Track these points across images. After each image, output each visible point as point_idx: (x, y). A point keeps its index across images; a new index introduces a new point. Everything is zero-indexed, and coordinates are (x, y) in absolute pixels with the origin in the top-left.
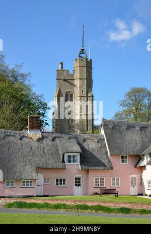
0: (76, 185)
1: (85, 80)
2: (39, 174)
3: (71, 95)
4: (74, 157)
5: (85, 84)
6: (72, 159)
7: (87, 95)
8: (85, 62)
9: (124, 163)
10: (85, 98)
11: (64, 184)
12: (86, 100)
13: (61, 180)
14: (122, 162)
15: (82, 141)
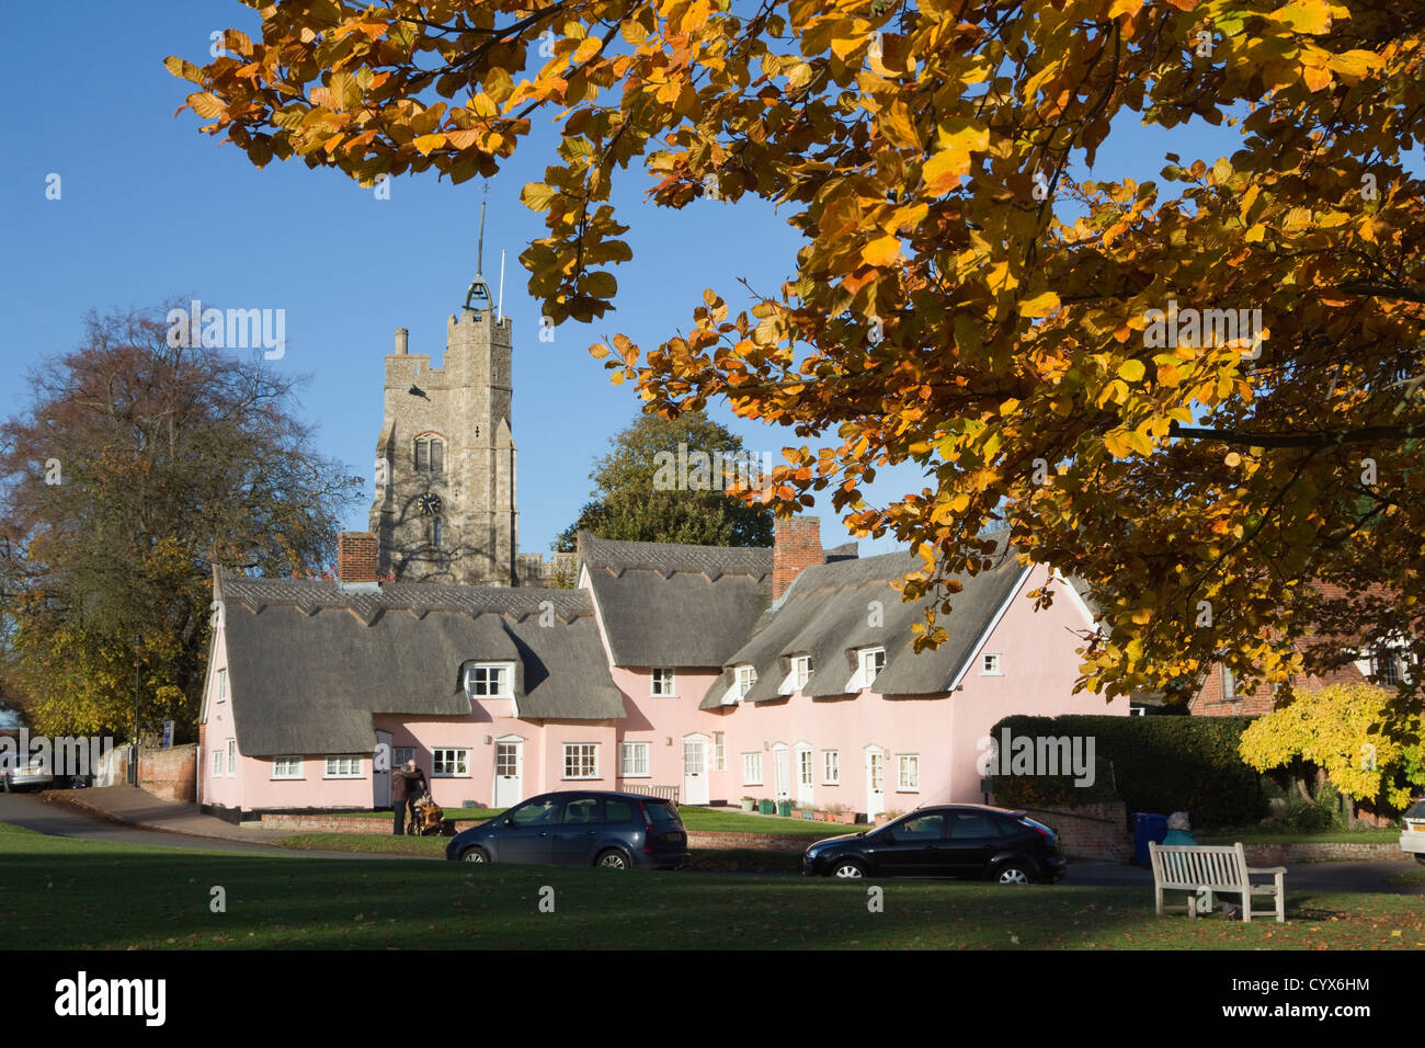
0: (501, 771)
1: (488, 391)
2: (380, 733)
3: (436, 446)
4: (494, 673)
5: (488, 406)
7: (493, 442)
8: (487, 329)
9: (662, 695)
10: (488, 452)
12: (488, 463)
13: (450, 755)
14: (655, 692)
15: (520, 622)
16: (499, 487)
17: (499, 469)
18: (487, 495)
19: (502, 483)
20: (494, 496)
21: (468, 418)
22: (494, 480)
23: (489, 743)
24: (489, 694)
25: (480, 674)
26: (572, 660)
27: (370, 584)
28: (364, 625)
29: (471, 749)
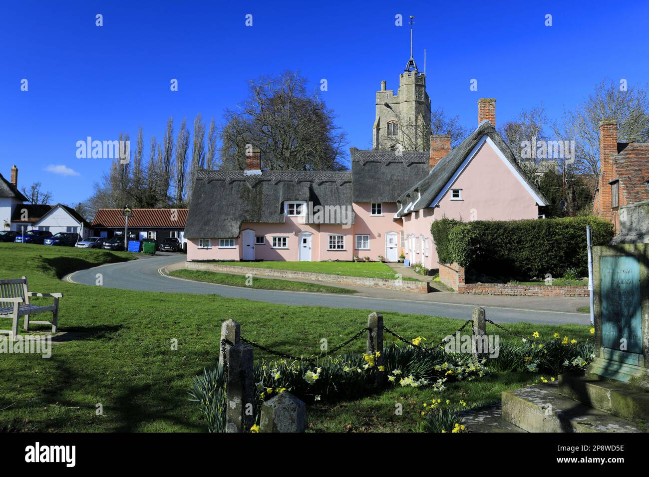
1: (414, 103)
2: (249, 230)
3: (395, 126)
4: (298, 206)
5: (414, 108)
6: (295, 209)
7: (416, 123)
8: (414, 78)
9: (376, 215)
10: (414, 127)
11: (284, 244)
13: (280, 240)
14: (373, 214)
15: (318, 185)
21: (406, 114)
23: (296, 235)
24: (295, 215)
25: (291, 206)
26: (338, 200)
27: (257, 171)
28: (250, 187)
29: (288, 237)
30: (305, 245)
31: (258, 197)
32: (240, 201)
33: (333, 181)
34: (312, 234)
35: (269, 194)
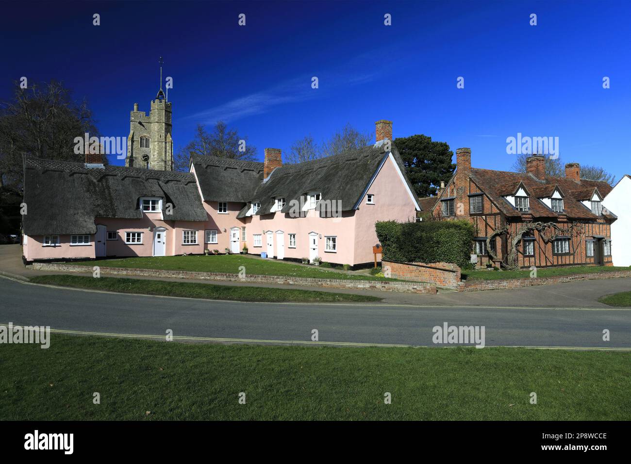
1: (164, 124)
2: (99, 226)
3: (147, 140)
4: (154, 203)
5: (164, 129)
6: (151, 205)
7: (166, 140)
8: (164, 105)
9: (223, 212)
10: (164, 143)
11: (139, 240)
12: (164, 146)
13: (134, 235)
14: (220, 211)
15: (165, 183)
16: (167, 154)
17: (168, 148)
18: (164, 156)
19: (168, 152)
20: (166, 156)
21: (157, 132)
22: (166, 151)
23: (151, 230)
24: (150, 211)
25: (147, 202)
26: (187, 199)
27: (100, 165)
28: (95, 181)
29: (143, 233)
30: (159, 240)
31: (106, 190)
32: (87, 195)
33: (178, 180)
34: (167, 229)
35: (118, 188)
